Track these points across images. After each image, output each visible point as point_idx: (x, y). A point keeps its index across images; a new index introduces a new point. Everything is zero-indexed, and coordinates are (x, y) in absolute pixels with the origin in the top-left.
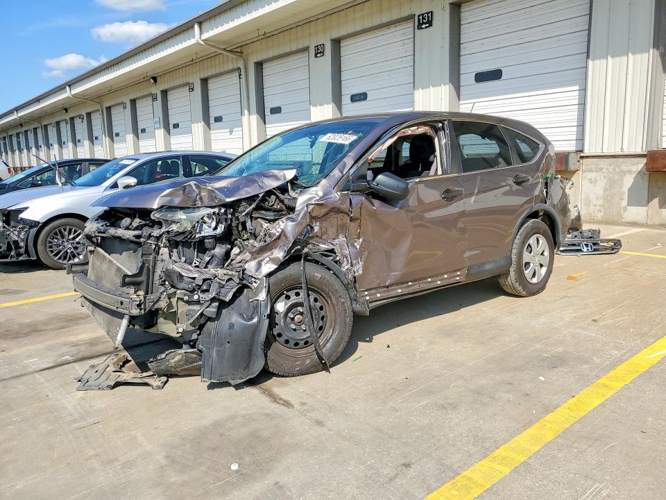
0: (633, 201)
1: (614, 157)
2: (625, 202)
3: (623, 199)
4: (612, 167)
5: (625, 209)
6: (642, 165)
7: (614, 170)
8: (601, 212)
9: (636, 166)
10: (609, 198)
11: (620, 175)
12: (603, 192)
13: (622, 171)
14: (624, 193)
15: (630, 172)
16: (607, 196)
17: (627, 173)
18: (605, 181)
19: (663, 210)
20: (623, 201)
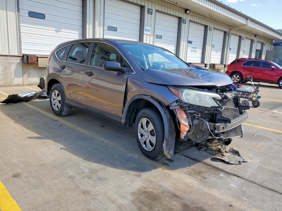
0: (17, 76)
1: (5, 56)
2: (13, 76)
3: (12, 75)
4: (5, 60)
5: (13, 79)
6: (19, 60)
7: (6, 62)
8: (2, 81)
9: (16, 61)
10: (5, 74)
11: (9, 64)
12: (2, 72)
13: (10, 63)
14: (12, 72)
15: (14, 63)
16: (4, 74)
17: (12, 64)
18: (2, 67)
19: (29, 78)
20: (12, 76)
